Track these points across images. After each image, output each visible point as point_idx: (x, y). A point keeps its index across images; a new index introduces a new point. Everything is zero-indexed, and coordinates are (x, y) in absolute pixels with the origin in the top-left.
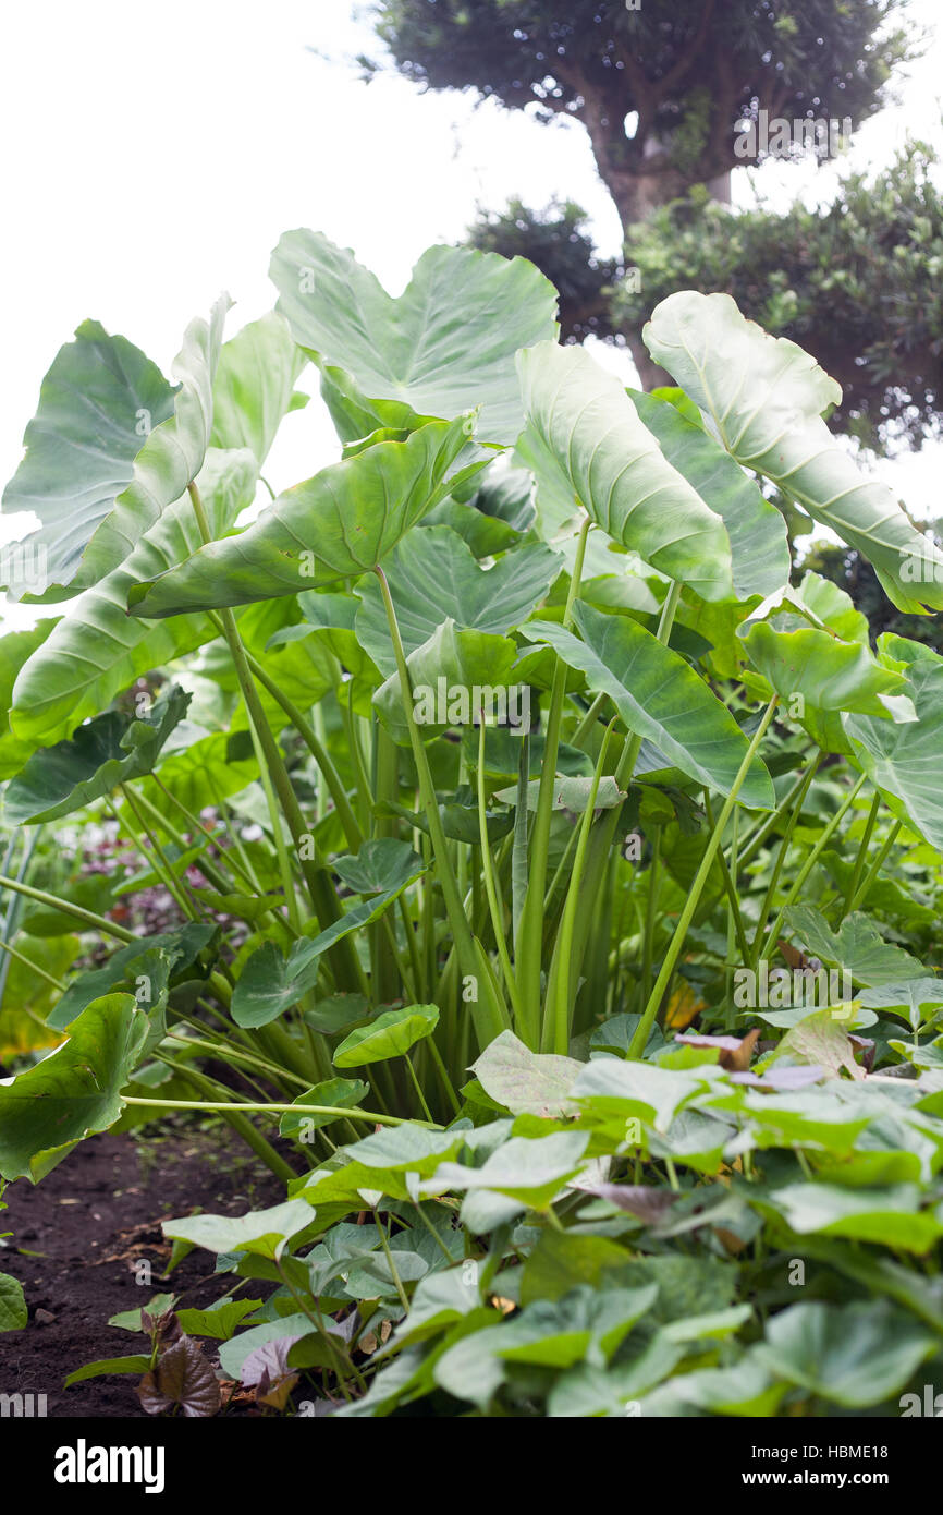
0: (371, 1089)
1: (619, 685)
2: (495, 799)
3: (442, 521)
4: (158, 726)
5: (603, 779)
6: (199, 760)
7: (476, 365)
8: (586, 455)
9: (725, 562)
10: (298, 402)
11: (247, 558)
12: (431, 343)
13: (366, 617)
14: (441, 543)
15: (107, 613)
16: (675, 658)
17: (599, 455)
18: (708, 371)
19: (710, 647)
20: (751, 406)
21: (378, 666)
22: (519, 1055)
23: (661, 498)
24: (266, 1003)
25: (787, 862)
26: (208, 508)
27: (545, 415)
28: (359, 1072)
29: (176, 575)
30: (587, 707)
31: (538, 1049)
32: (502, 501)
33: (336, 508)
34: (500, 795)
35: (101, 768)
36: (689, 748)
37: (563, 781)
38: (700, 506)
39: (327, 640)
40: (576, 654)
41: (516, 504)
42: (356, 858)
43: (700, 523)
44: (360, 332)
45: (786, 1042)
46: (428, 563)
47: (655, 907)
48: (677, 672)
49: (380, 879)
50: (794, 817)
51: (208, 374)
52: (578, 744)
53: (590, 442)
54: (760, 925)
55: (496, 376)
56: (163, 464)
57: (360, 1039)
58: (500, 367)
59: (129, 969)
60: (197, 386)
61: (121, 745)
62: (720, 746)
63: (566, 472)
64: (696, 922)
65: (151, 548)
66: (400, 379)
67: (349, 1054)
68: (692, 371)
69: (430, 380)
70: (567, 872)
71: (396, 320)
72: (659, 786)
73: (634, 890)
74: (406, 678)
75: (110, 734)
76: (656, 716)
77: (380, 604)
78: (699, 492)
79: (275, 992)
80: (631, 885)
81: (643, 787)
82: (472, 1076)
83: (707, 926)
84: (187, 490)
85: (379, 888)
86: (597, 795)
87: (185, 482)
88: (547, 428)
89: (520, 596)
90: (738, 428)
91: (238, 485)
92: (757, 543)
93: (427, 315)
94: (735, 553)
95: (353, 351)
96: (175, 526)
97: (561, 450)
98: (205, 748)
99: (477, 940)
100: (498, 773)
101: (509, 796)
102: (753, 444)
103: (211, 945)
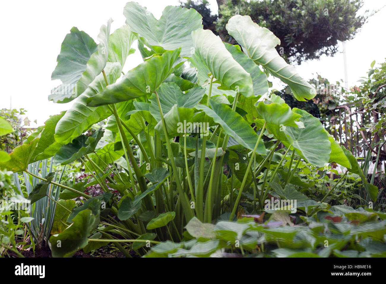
0: (157, 236)
1: (223, 121)
2: (189, 155)
3: (172, 81)
4: (96, 138)
5: (219, 148)
6: (107, 150)
7: (181, 37)
8: (212, 59)
9: (251, 86)
10: (132, 51)
11: (119, 89)
12: (168, 32)
13: (152, 107)
14: (172, 87)
15: (81, 107)
16: (238, 115)
17: (216, 59)
18: (244, 36)
19: (247, 113)
20: (256, 45)
21: (156, 119)
22: (198, 223)
23: (233, 70)
24: (127, 214)
25: (268, 175)
26: (108, 78)
27: (200, 49)
28: (153, 231)
29: (99, 94)
30: (213, 132)
31: (203, 222)
32: (188, 76)
33: (143, 74)
34: (191, 154)
35: (80, 150)
36: (243, 139)
37: (207, 150)
38: (244, 71)
39: (142, 114)
40: (210, 113)
41: (192, 77)
42: (151, 173)
43: (244, 76)
44: (149, 29)
45: (272, 217)
46: (169, 92)
47: (233, 187)
48: (238, 118)
49: (158, 179)
50: (270, 162)
51: (107, 40)
52: (212, 140)
53: (213, 55)
54: (262, 191)
55: (186, 40)
56: (95, 64)
57: (153, 221)
58: (187, 38)
59: (89, 205)
60: (104, 43)
61: (86, 143)
62: (251, 138)
63: (206, 64)
64: (244, 191)
65: (92, 89)
66: (160, 42)
67: (151, 226)
68: (240, 36)
69: (168, 42)
70: (209, 177)
71: (158, 26)
72: (234, 150)
73: (227, 183)
74: (163, 122)
75: (83, 141)
76: (233, 130)
77: (156, 104)
78: (244, 68)
79: (130, 210)
80: (226, 181)
81: (230, 151)
82: (185, 230)
83: (247, 192)
84: (102, 72)
85: (158, 181)
86: (217, 153)
87: (101, 69)
88: (201, 52)
89: (194, 100)
90: (253, 51)
91: (116, 72)
92: (259, 82)
93: (167, 25)
94: (254, 85)
95: (147, 34)
96: (99, 83)
97: (205, 58)
98: (109, 147)
99: (185, 194)
100: (189, 149)
101: (193, 154)
102: (257, 56)
103: (112, 198)
